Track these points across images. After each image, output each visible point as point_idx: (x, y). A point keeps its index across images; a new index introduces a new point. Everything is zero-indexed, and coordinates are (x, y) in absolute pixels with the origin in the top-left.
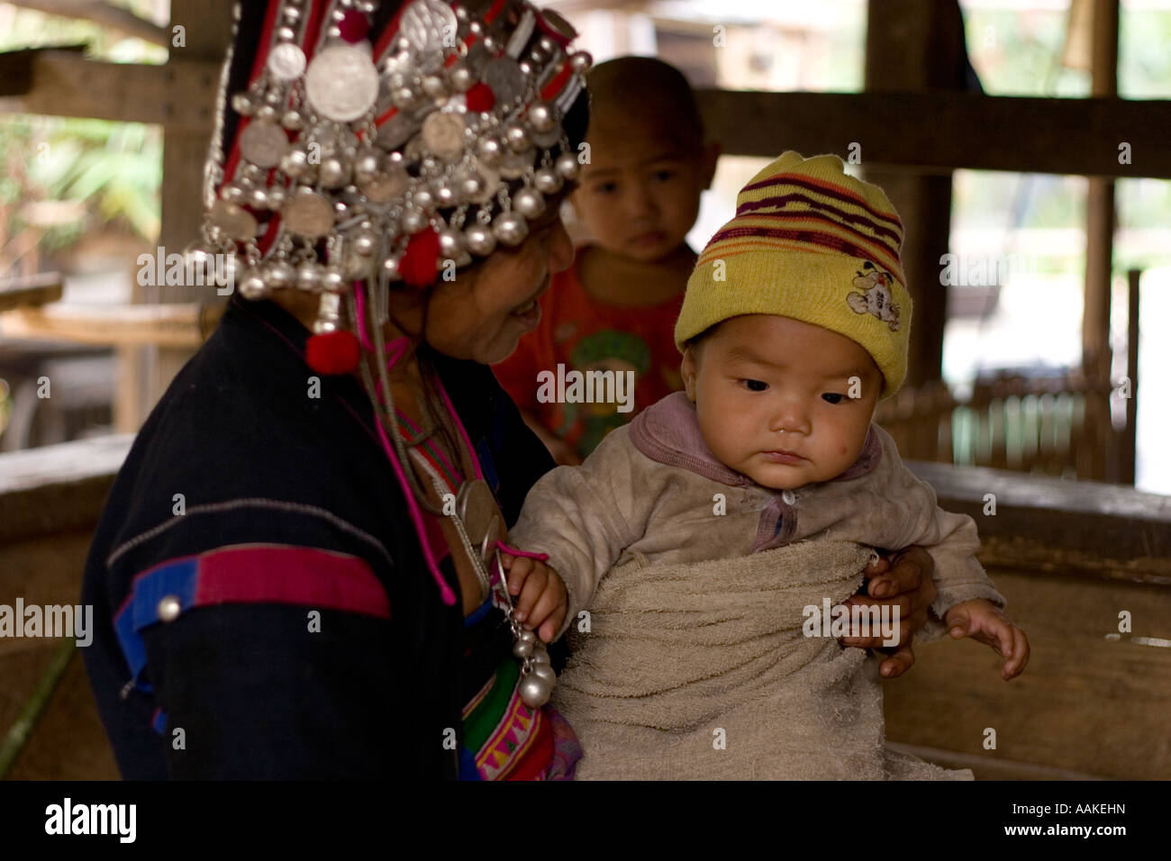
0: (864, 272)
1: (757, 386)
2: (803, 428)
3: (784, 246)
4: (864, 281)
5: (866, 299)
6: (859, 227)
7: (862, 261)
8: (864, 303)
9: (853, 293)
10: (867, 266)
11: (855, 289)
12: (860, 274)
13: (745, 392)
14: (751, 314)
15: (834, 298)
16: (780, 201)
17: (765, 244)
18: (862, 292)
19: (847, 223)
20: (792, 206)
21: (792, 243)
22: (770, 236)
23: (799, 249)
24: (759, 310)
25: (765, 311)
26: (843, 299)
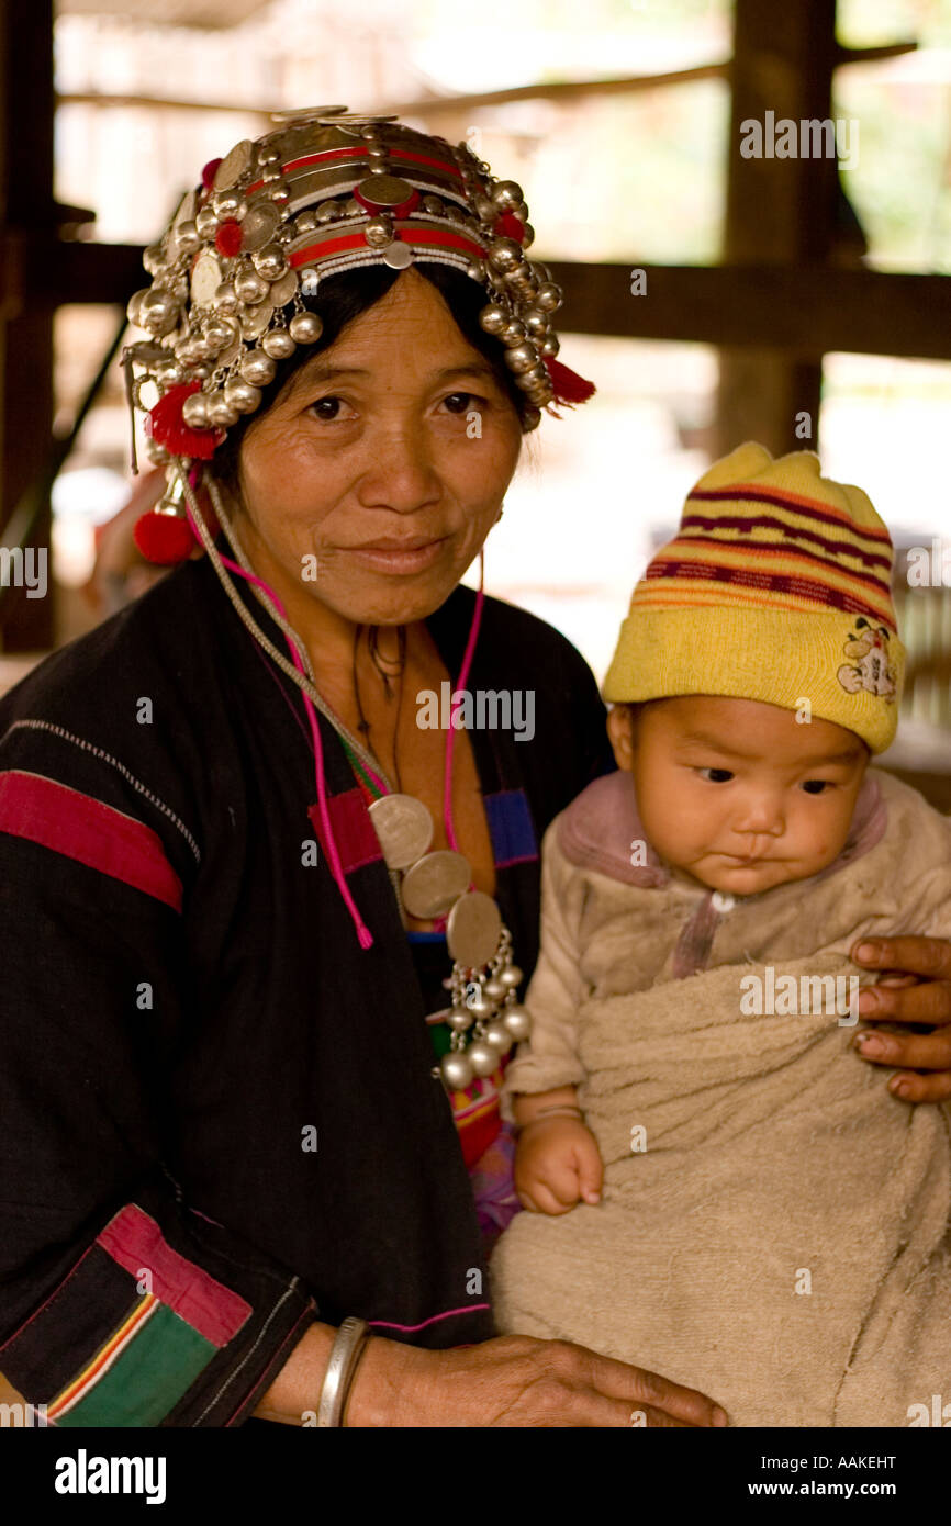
0: (857, 633)
1: (721, 776)
2: (776, 830)
3: (755, 600)
4: (858, 647)
5: (859, 672)
6: (845, 559)
7: (854, 618)
8: (858, 678)
9: (843, 665)
10: (861, 624)
11: (847, 660)
12: (852, 638)
13: (703, 782)
14: (715, 696)
15: (823, 675)
16: (745, 524)
17: (731, 595)
18: (855, 664)
19: (831, 557)
20: (761, 534)
21: (764, 595)
22: (735, 583)
23: (774, 604)
24: (726, 692)
25: (733, 693)
26: (832, 677)
